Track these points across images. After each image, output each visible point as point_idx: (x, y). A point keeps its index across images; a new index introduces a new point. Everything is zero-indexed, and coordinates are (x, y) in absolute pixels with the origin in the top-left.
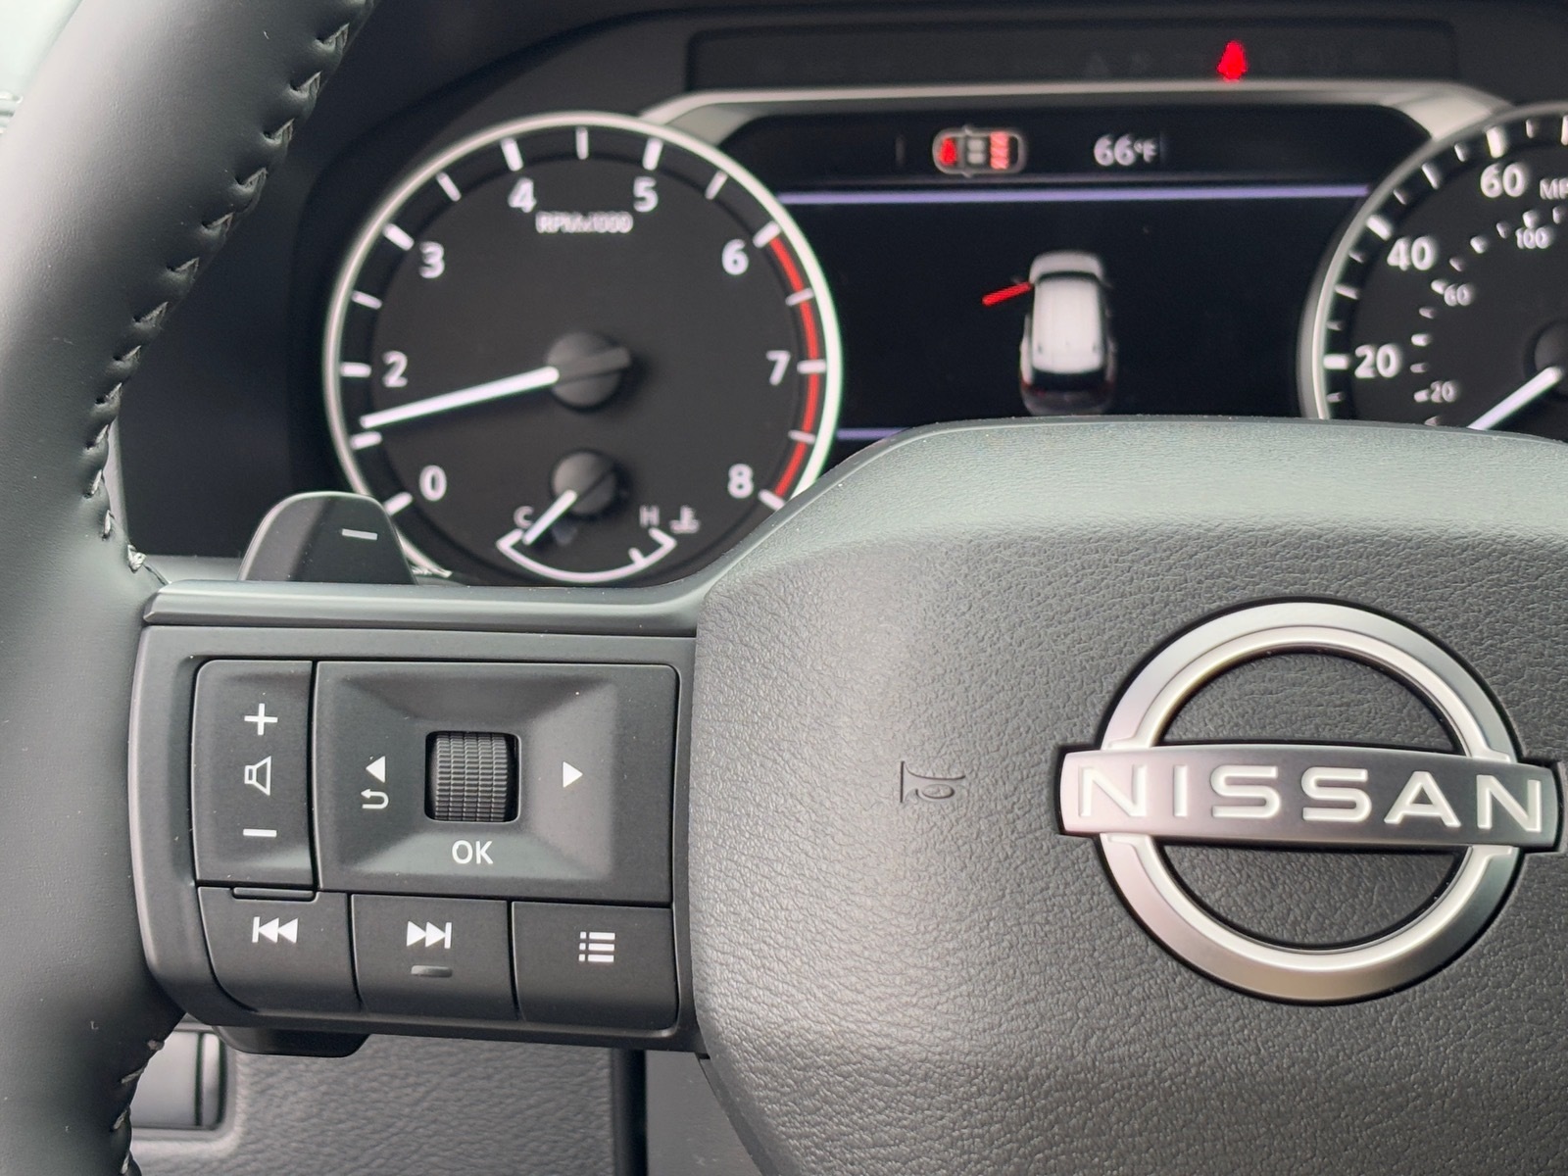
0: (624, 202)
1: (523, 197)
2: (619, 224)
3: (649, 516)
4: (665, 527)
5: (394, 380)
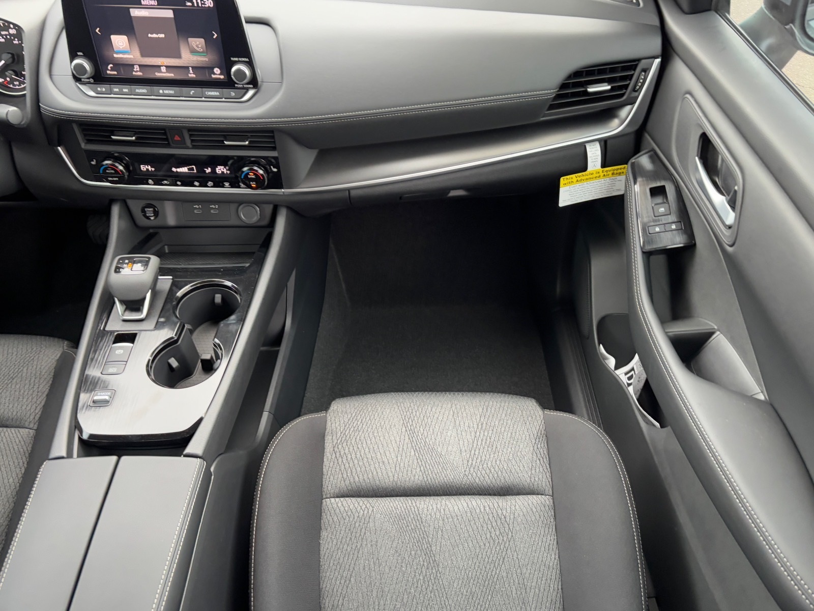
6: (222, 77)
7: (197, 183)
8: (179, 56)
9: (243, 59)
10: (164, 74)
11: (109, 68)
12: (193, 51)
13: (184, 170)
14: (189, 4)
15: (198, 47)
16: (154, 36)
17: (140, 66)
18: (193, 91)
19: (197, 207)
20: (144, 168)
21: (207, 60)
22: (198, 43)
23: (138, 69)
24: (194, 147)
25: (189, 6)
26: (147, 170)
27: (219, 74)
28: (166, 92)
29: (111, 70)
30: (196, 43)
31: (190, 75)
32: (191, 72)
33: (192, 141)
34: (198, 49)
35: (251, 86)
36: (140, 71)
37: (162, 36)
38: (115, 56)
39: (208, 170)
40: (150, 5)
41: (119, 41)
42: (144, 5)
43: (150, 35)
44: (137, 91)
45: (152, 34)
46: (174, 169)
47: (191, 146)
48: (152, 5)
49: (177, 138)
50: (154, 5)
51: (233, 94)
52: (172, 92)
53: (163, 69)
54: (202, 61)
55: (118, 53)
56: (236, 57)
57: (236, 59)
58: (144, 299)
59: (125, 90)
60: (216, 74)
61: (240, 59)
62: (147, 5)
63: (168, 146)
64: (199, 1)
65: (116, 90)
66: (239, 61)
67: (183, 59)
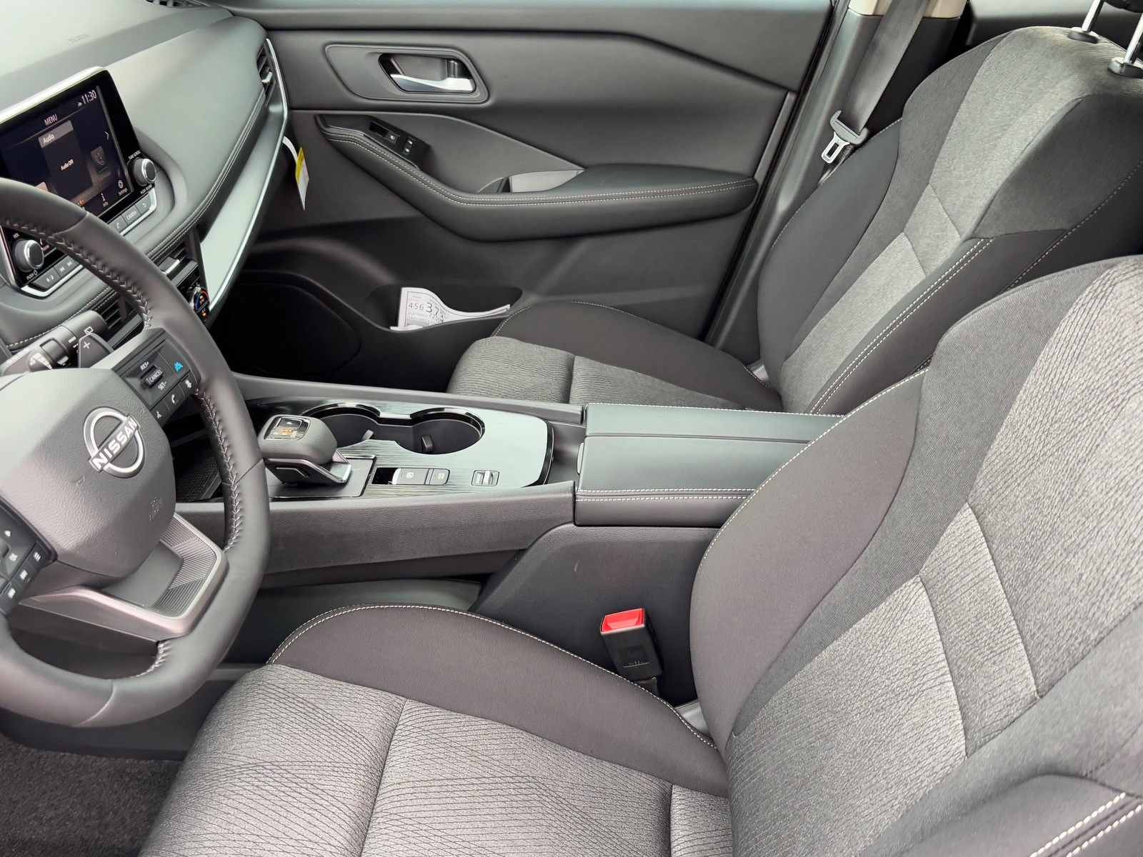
6: (125, 190)
8: (90, 183)
9: (136, 154)
11: (42, 243)
12: (99, 169)
14: (80, 104)
15: (99, 161)
16: (66, 166)
18: (118, 223)
21: (110, 173)
22: (98, 154)
25: (81, 107)
27: (124, 188)
29: (44, 246)
31: (105, 205)
32: (104, 200)
37: (71, 162)
42: (48, 126)
43: (63, 168)
45: (63, 165)
48: (54, 124)
50: (56, 122)
51: (145, 205)
54: (107, 178)
56: (132, 154)
57: (132, 157)
60: (121, 189)
62: (51, 124)
64: (86, 95)
65: (62, 269)
66: (135, 157)
67: (94, 185)
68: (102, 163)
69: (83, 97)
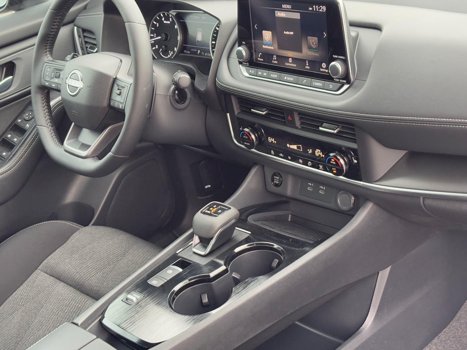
0: (169, 20)
1: (163, 19)
2: (169, 22)
3: (170, 52)
4: (171, 53)
5: (155, 36)
6: (327, 71)
7: (301, 161)
8: (300, 51)
9: (341, 57)
10: (290, 64)
11: (259, 56)
12: (310, 48)
13: (294, 147)
14: (311, 9)
15: (313, 45)
16: (287, 33)
17: (276, 55)
18: (305, 81)
19: (310, 184)
20: (271, 140)
21: (317, 55)
22: (313, 40)
23: (275, 59)
24: (303, 129)
25: (310, 10)
26: (272, 141)
27: (325, 68)
28: (288, 79)
29: (260, 58)
30: (312, 41)
31: (306, 67)
32: (307, 65)
33: (302, 123)
34: (313, 46)
35: (345, 81)
36: (276, 60)
37: (292, 33)
38: (264, 46)
39: (310, 151)
40: (286, 9)
41: (267, 35)
43: (285, 32)
44: (272, 75)
45: (286, 31)
46: (288, 145)
47: (300, 127)
48: (288, 9)
49: (290, 118)
50: (289, 9)
51: (331, 86)
52: (292, 79)
53: (290, 60)
54: (314, 56)
55: (265, 45)
56: (336, 55)
57: (336, 57)
58: (212, 238)
59: (265, 74)
60: (323, 68)
61: (339, 57)
63: (284, 124)
64: (317, 7)
65: (260, 73)
66: (338, 58)
67: (303, 53)
68: (314, 46)
69: (314, 6)
